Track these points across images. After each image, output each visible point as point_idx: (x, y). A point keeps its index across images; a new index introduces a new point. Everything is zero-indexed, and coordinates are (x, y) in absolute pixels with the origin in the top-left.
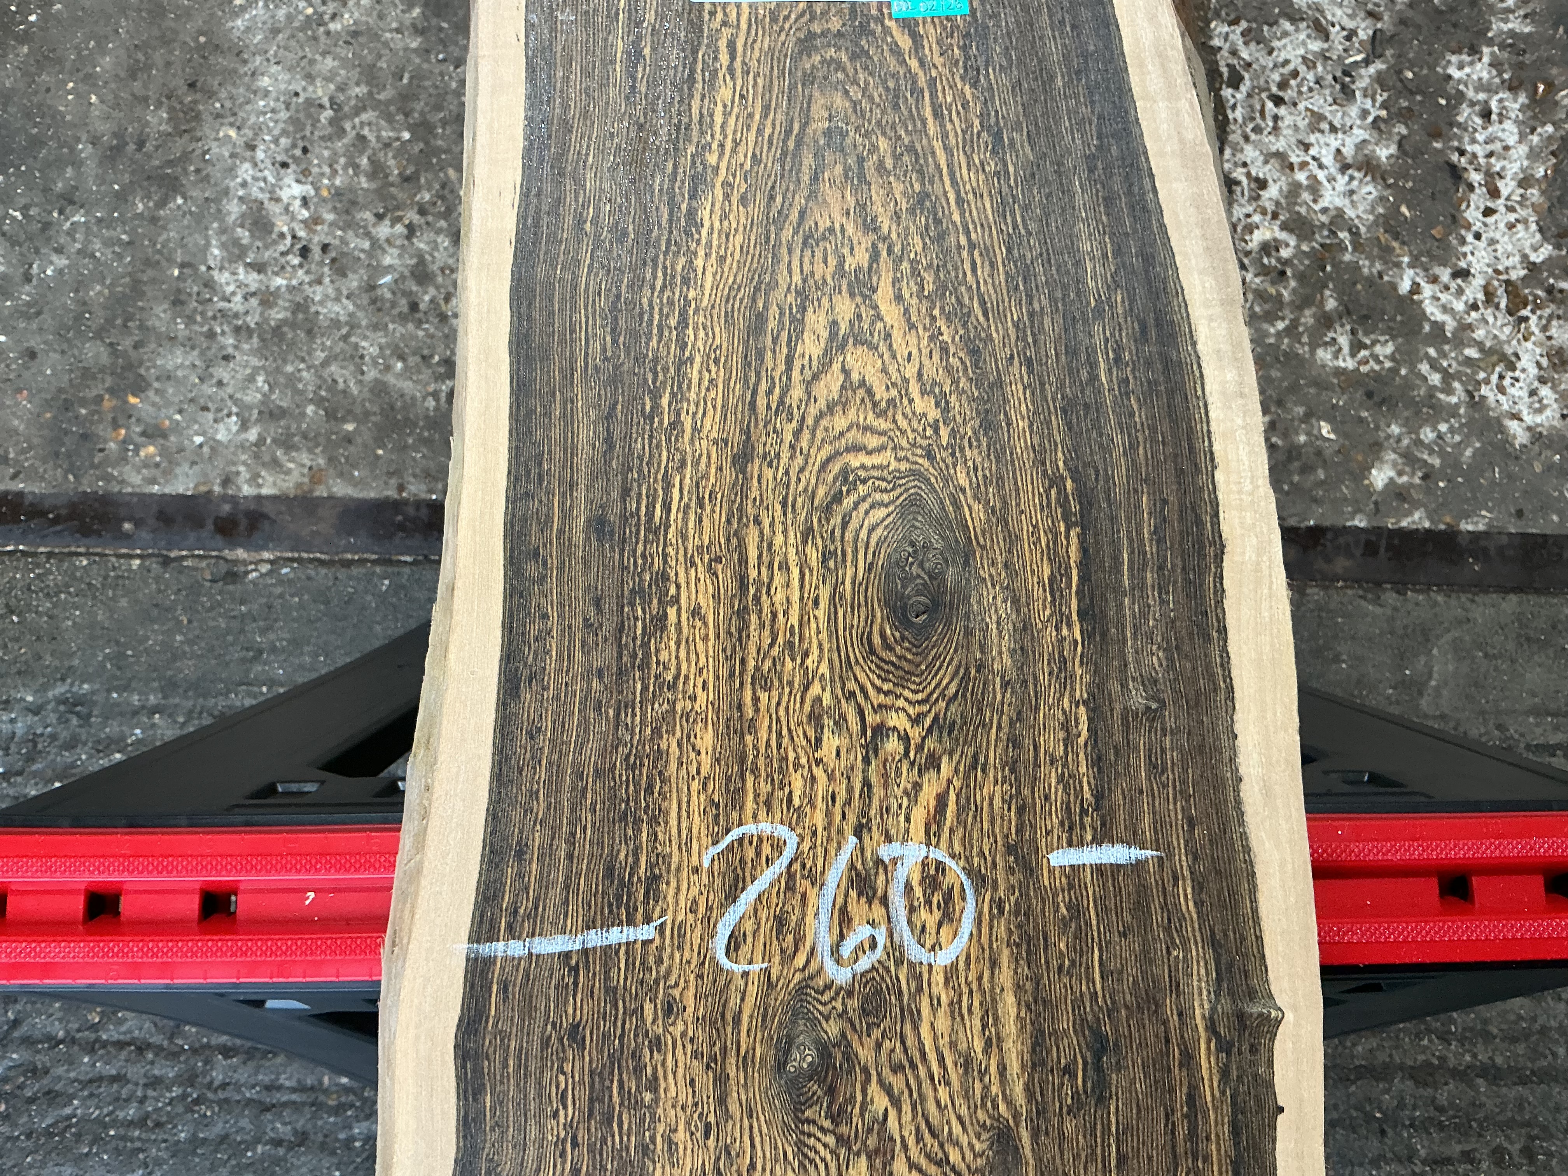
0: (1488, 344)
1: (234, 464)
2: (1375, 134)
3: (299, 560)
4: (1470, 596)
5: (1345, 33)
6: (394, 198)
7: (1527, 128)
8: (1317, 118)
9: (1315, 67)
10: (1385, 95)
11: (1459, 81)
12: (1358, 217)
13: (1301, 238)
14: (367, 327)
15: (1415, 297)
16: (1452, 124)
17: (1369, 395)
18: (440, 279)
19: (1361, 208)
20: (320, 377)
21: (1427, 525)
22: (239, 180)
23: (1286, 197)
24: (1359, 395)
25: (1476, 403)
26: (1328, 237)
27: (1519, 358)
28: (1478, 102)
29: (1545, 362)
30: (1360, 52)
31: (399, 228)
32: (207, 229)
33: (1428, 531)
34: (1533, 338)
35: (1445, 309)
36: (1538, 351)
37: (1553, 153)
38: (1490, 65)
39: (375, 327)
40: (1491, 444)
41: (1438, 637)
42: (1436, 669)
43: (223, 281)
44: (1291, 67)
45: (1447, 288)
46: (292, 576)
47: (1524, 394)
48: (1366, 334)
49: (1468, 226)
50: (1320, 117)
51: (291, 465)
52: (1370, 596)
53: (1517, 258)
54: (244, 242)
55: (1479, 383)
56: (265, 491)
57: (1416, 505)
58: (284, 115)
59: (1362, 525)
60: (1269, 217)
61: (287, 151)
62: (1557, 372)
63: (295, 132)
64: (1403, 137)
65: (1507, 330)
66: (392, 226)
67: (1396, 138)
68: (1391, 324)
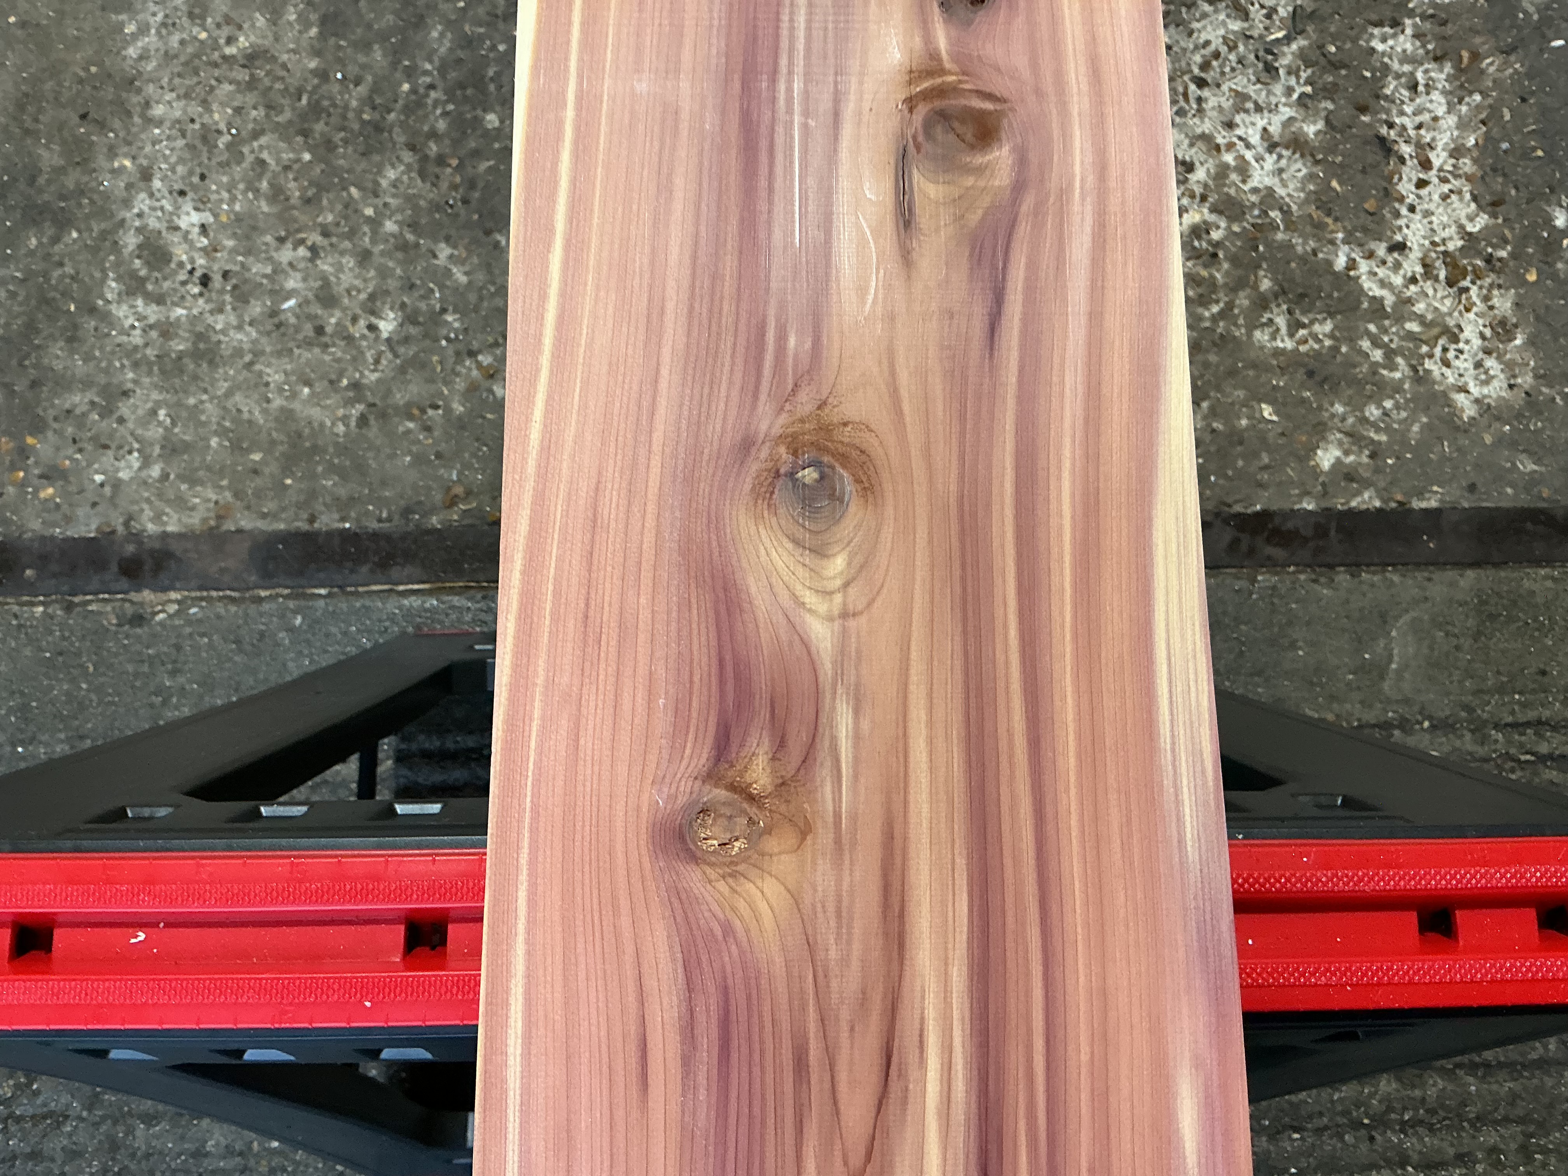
0: (1429, 317)
1: (137, 502)
2: (1302, 111)
3: (209, 599)
4: (1426, 574)
5: (1264, 11)
6: (295, 221)
7: (1455, 97)
8: (1241, 97)
9: (1236, 47)
10: (1309, 71)
11: (1383, 54)
12: (1289, 195)
13: (1231, 219)
14: (272, 353)
15: (1352, 273)
16: (1378, 97)
17: (1310, 374)
18: (346, 301)
19: (1291, 186)
20: (224, 408)
21: (1378, 504)
22: (136, 211)
23: (1214, 179)
24: (1300, 375)
25: (1420, 378)
26: (1259, 217)
27: (1462, 330)
28: (1404, 74)
29: (1488, 332)
30: (1281, 29)
31: (302, 252)
32: (103, 261)
33: (1379, 511)
34: (1475, 309)
35: (1383, 284)
36: (1481, 321)
37: (1483, 122)
38: (1414, 36)
39: (279, 354)
40: (1439, 418)
41: (1397, 618)
42: (1396, 651)
43: (121, 314)
44: (1212, 47)
45: (1384, 262)
46: (200, 616)
47: (1469, 365)
48: (1304, 312)
49: (1401, 199)
50: (1245, 97)
51: (197, 500)
52: (1323, 580)
53: (1454, 228)
54: (143, 273)
55: (1422, 357)
56: (170, 529)
57: (1366, 484)
58: (180, 143)
59: (1310, 507)
60: (1198, 199)
61: (183, 178)
62: (1502, 342)
63: (192, 160)
64: (1330, 112)
65: (1448, 302)
66: (295, 249)
67: (1323, 114)
68: (1328, 302)
